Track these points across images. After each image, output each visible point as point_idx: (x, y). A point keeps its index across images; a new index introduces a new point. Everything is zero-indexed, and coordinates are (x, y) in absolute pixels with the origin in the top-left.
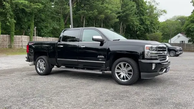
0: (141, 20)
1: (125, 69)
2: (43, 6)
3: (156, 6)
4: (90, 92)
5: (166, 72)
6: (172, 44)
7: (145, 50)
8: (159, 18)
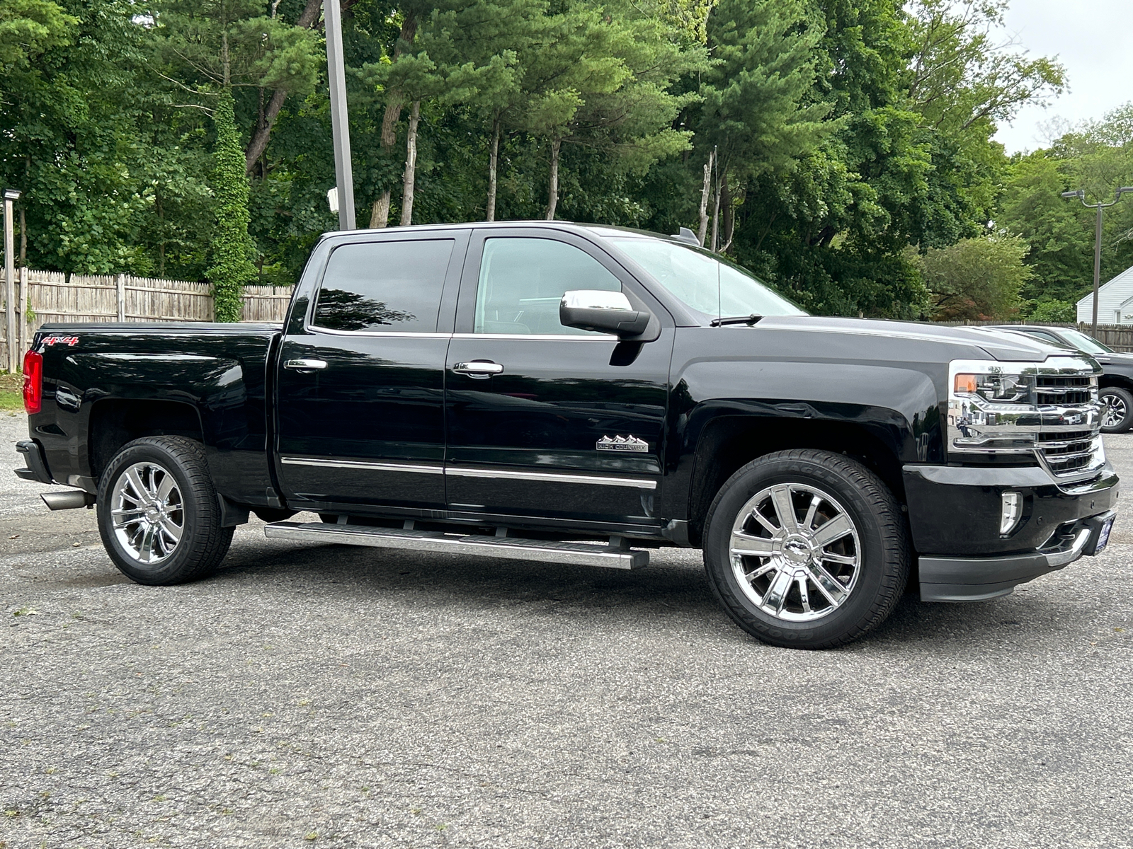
0: (864, 134)
1: (804, 531)
2: (75, 21)
3: (980, 29)
4: (572, 699)
5: (1089, 549)
6: (1106, 329)
7: (951, 396)
8: (1000, 124)
